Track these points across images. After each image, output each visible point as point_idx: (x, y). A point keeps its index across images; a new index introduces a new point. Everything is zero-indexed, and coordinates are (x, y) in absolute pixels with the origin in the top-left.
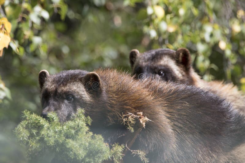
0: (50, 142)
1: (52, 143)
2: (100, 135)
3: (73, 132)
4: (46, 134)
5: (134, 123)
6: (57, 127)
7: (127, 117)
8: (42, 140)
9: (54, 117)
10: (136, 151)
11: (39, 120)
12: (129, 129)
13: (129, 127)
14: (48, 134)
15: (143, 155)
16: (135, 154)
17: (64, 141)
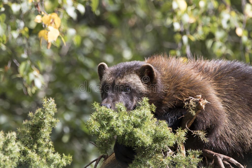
0: (120, 132)
1: (122, 133)
2: (164, 121)
3: (139, 120)
4: (116, 124)
5: (195, 107)
6: (124, 116)
7: (188, 101)
8: (112, 130)
9: (121, 108)
10: (196, 131)
11: (108, 112)
12: (191, 113)
13: (190, 111)
14: (117, 124)
15: (203, 135)
16: (195, 134)
17: (133, 130)
